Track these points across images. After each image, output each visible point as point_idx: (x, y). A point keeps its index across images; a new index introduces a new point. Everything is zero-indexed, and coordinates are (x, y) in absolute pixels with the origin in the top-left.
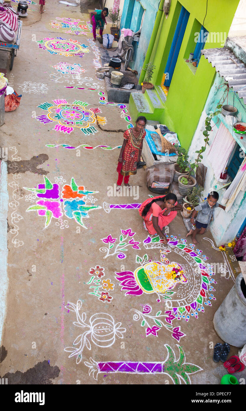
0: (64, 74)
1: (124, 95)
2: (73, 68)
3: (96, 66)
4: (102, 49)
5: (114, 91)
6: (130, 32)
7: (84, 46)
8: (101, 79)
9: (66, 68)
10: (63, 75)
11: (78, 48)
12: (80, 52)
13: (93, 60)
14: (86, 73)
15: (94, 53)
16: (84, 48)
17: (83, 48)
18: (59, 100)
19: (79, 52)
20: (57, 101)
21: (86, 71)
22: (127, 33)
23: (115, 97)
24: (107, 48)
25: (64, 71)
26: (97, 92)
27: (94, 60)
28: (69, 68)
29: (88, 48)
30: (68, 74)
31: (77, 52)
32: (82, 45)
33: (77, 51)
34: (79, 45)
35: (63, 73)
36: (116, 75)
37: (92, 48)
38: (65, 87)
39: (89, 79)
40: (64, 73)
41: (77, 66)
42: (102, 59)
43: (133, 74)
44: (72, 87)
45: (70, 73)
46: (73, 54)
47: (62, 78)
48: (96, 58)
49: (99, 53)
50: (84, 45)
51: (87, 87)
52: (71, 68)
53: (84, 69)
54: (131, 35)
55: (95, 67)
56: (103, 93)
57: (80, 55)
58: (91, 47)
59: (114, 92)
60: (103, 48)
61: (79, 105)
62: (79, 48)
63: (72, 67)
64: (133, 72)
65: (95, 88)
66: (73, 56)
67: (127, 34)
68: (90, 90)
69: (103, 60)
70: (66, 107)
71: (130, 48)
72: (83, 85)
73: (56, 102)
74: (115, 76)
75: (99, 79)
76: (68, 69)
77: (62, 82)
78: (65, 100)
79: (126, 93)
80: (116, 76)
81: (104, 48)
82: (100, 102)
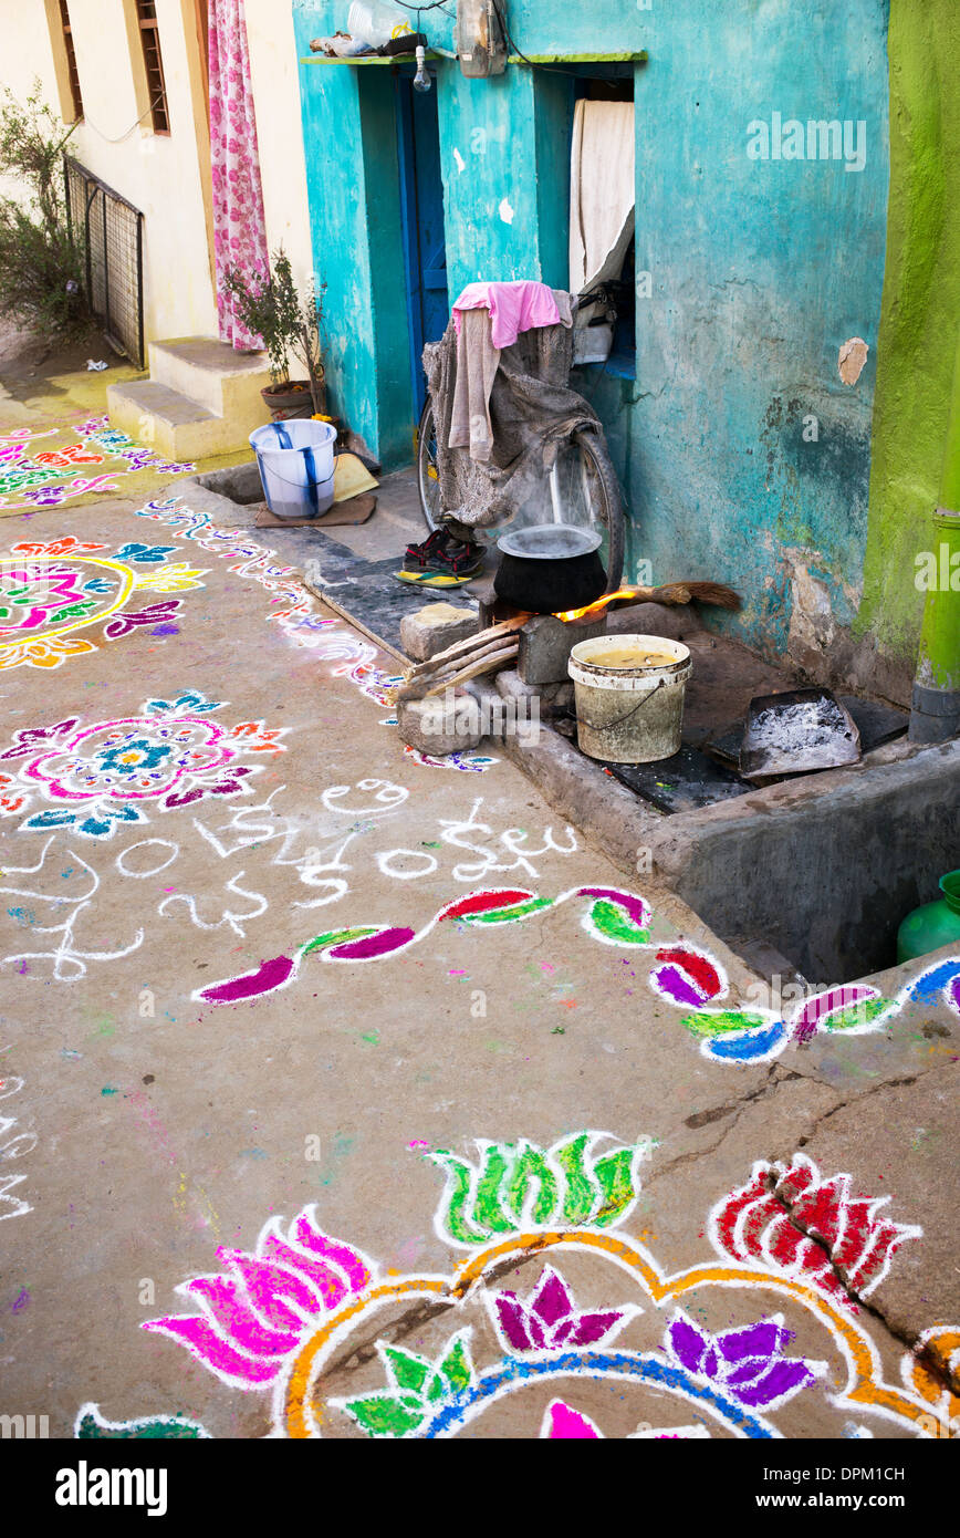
0: (102, 837)
1: (838, 844)
2: (154, 743)
3: (335, 663)
4: (278, 532)
5: (732, 845)
6: (533, 298)
7: (145, 556)
8: (467, 761)
9: (102, 775)
10: (102, 857)
11: (104, 580)
12: (137, 597)
13: (276, 630)
14: (299, 749)
15: (244, 575)
16: (152, 570)
17: (139, 570)
18: (237, 1278)
19: (131, 604)
20: (222, 1294)
21: (284, 731)
22: (514, 312)
23: (758, 899)
24: (312, 517)
25: (96, 807)
26: (561, 922)
27: (288, 627)
28: (119, 760)
29: (178, 558)
30: (143, 819)
31: (114, 610)
32: (120, 551)
33: (111, 599)
34: (101, 562)
35: (94, 827)
36: (639, 673)
37: (207, 543)
38: (196, 996)
39: (368, 798)
40: (102, 829)
41: (180, 712)
42: (332, 592)
43: (680, 621)
44: (276, 971)
45: (163, 808)
46: (92, 634)
47: (105, 886)
48: (286, 605)
49: (274, 562)
50: (135, 548)
51: (419, 897)
52: (144, 756)
53: (261, 723)
54: (553, 320)
55: (334, 673)
56: (635, 909)
57: (153, 617)
58: (191, 545)
59: (738, 854)
60: (276, 522)
61: (528, 1227)
62: (118, 579)
63: (142, 745)
64: (682, 595)
65: (492, 877)
66: (102, 645)
67: (520, 323)
68: (479, 921)
69: (349, 595)
70: (411, 1374)
71: (571, 424)
72: (366, 886)
73: (221, 1333)
74: (627, 683)
75: (449, 764)
76: (113, 772)
77: (138, 943)
78: (309, 1212)
79: (852, 813)
80: (649, 682)
81: (284, 523)
82: (719, 1048)
